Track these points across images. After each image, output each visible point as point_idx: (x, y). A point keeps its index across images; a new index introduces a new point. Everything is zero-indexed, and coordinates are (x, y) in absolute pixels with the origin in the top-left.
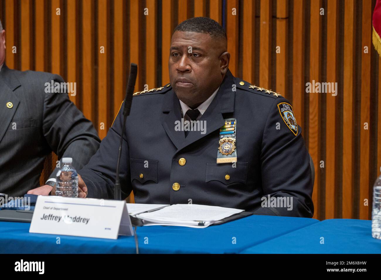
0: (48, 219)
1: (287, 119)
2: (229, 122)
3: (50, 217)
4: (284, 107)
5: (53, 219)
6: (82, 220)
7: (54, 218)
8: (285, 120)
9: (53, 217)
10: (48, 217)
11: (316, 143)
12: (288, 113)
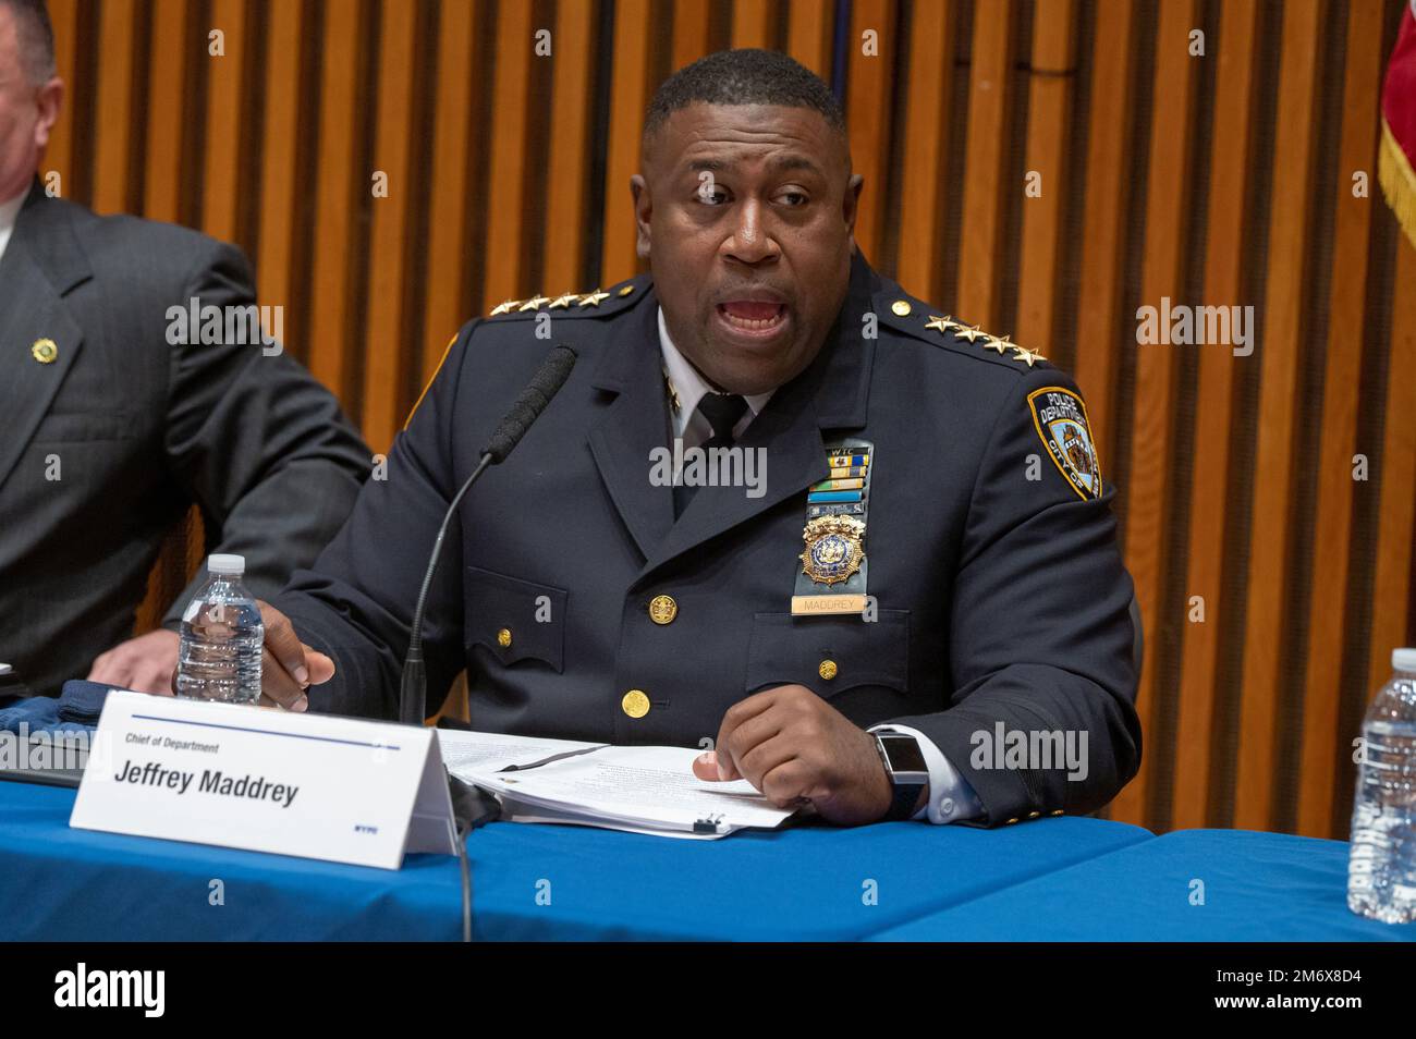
0: (144, 781)
1: (1064, 448)
2: (847, 455)
3: (150, 774)
4: (1054, 404)
5: (159, 783)
6: (270, 791)
7: (166, 777)
8: (1056, 455)
9: (163, 773)
10: (143, 773)
11: (1155, 536)
12: (1067, 426)
